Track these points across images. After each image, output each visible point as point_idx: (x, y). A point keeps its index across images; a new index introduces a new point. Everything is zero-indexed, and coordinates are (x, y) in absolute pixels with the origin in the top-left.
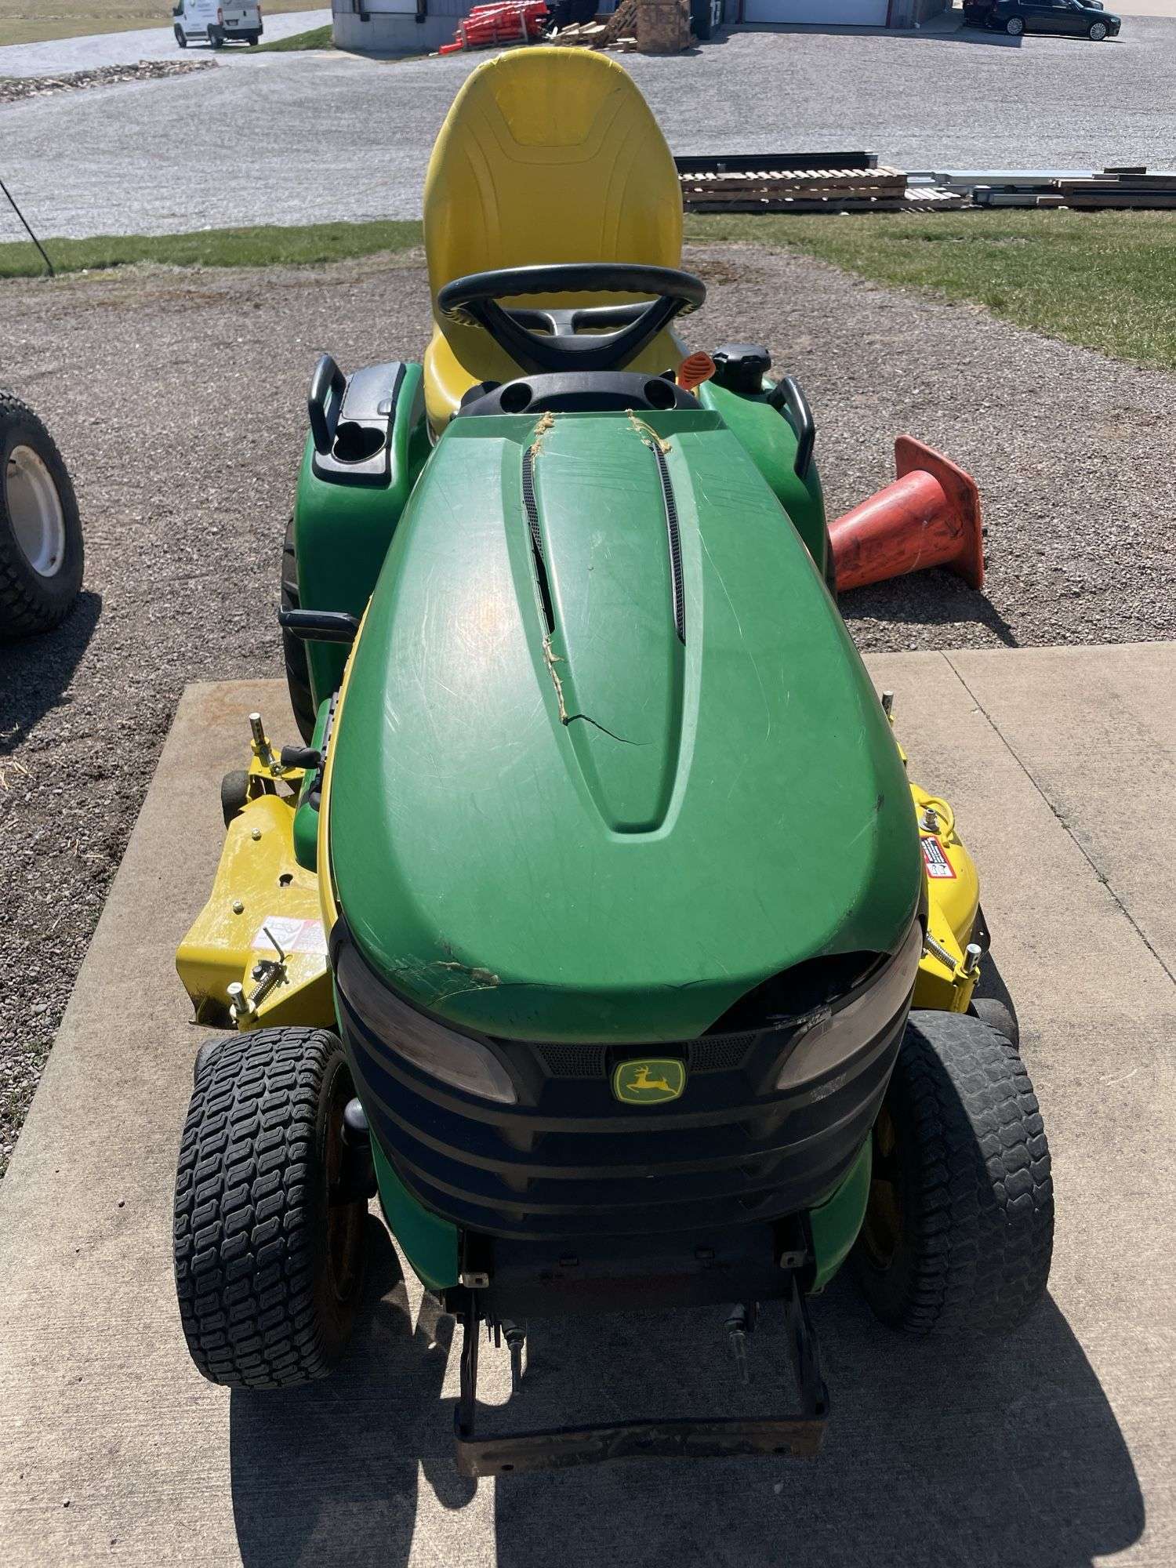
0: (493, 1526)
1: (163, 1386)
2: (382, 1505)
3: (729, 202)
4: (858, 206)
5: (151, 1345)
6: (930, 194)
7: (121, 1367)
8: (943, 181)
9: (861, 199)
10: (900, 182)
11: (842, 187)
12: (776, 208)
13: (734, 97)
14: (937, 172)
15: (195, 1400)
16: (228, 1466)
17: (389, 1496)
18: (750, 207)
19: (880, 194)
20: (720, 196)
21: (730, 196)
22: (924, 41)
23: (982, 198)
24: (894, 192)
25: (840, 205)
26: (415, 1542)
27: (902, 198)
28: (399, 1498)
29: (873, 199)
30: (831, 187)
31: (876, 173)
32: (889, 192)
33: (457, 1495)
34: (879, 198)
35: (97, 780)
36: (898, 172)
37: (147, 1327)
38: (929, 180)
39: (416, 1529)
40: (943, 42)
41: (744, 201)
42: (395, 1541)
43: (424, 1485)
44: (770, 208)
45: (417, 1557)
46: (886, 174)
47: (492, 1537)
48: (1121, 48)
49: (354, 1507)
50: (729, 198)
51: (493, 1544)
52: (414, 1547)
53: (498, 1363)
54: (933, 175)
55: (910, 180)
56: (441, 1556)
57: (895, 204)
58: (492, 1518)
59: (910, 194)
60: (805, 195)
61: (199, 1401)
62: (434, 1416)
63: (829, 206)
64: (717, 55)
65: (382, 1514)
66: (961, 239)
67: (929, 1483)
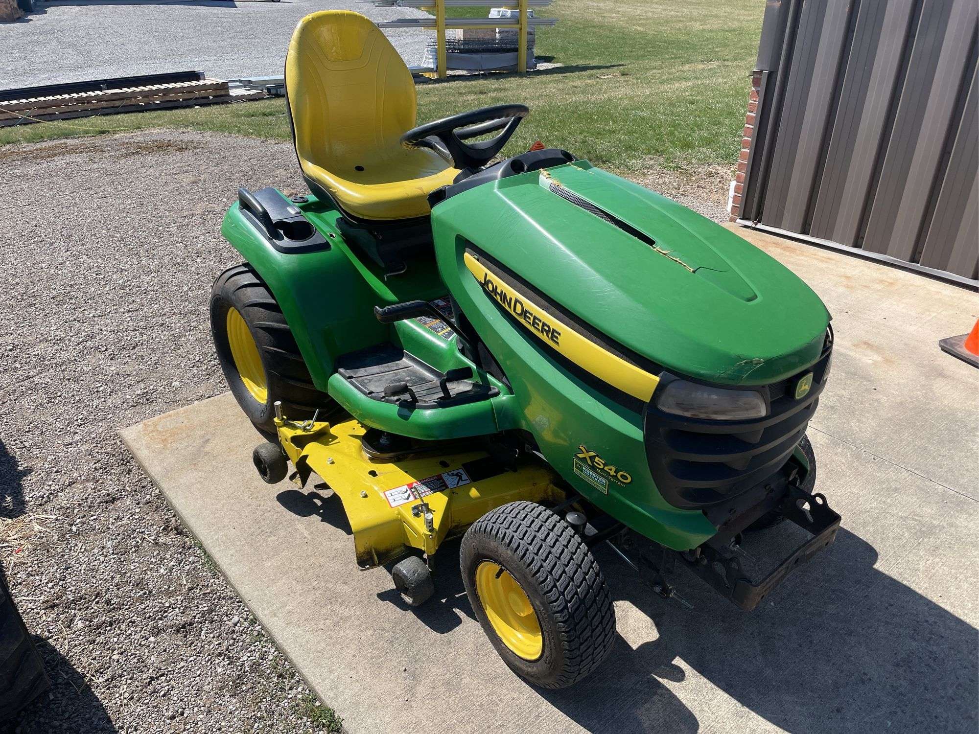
0: (702, 676)
1: (518, 721)
2: (655, 698)
3: (118, 107)
4: (204, 102)
5: (492, 711)
6: (242, 92)
7: (489, 727)
8: (248, 84)
9: (203, 98)
10: (224, 86)
11: (189, 92)
12: (149, 108)
13: (73, 45)
14: (242, 79)
15: (538, 716)
16: (582, 728)
17: (655, 693)
18: (133, 109)
19: (214, 94)
20: (110, 104)
21: (117, 103)
22: (177, 6)
23: (273, 92)
24: (223, 93)
25: (191, 102)
26: (682, 700)
27: (228, 95)
28: (659, 691)
29: (211, 97)
30: (183, 93)
31: (208, 82)
32: (219, 93)
33: (678, 675)
34: (214, 97)
35: (113, 503)
36: (221, 81)
37: (481, 705)
38: (238, 84)
39: (678, 696)
40: (191, 7)
41: (128, 106)
42: (675, 705)
43: (664, 681)
44: (146, 108)
45: (689, 704)
46: (215, 83)
47: (706, 680)
48: (293, 6)
49: (647, 706)
50: (117, 105)
51: (708, 682)
52: (684, 702)
53: (641, 625)
54: (241, 81)
55: (230, 84)
56: (696, 698)
57: (226, 99)
58: (698, 674)
59: (233, 93)
60: (167, 98)
61: (540, 715)
62: (639, 657)
63: (185, 103)
64: (44, 21)
65: (660, 701)
66: (283, 114)
67: (811, 574)
